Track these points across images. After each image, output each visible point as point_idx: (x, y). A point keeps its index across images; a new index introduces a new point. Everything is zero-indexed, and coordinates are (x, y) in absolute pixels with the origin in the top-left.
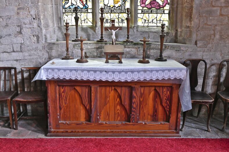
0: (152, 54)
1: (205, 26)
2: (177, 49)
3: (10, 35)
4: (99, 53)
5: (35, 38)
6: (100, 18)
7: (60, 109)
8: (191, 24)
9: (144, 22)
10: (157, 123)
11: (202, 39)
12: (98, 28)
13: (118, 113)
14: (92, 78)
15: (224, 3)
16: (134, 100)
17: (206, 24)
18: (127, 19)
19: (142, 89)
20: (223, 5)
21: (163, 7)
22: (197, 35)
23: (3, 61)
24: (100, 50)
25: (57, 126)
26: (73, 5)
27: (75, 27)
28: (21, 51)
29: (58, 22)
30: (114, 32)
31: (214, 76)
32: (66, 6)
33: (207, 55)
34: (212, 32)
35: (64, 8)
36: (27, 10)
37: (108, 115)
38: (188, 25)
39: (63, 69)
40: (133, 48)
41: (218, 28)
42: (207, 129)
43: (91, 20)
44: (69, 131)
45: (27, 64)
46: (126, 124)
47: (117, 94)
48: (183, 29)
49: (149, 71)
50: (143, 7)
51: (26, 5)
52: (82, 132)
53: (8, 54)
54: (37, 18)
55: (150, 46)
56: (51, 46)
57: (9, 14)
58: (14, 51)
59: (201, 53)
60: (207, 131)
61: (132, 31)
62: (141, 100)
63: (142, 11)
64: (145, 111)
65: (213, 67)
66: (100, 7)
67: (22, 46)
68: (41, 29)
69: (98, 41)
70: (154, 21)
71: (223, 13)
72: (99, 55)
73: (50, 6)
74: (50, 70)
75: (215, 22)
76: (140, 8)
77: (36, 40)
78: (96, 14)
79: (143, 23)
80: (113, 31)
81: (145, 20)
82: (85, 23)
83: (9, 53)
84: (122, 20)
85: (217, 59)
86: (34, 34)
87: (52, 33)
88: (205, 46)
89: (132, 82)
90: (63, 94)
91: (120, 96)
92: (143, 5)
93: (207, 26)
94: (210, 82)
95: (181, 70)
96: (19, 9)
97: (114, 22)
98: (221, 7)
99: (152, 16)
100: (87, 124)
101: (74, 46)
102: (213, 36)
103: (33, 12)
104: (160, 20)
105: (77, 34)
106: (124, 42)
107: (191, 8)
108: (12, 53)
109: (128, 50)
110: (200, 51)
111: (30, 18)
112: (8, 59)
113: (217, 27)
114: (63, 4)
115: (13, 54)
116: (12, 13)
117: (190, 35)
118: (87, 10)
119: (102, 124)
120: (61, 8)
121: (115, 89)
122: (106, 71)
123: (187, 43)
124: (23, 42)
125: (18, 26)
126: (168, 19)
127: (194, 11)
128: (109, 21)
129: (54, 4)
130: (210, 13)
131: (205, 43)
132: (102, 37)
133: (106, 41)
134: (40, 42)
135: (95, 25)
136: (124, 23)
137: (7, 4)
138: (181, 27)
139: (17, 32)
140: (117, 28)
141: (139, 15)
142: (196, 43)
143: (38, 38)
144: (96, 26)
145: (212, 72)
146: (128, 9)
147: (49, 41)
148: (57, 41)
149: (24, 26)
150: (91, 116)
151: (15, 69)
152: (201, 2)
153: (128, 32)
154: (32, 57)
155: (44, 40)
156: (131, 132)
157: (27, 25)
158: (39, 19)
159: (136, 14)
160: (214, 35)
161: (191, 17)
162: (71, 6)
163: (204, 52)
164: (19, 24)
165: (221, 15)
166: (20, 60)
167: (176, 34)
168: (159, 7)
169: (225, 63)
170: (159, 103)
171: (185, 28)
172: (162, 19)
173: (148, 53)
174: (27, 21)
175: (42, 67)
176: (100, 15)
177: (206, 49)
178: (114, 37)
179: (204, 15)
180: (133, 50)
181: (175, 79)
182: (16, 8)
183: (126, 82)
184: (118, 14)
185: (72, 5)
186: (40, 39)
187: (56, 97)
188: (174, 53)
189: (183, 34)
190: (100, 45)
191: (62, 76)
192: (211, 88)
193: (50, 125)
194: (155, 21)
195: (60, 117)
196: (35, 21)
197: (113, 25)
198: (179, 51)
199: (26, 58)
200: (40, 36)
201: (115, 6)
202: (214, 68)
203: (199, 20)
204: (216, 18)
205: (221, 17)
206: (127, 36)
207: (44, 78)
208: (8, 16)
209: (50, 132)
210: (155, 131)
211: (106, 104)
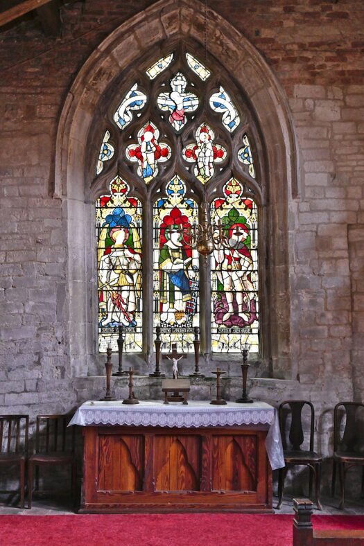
0: (233, 395)
1: (308, 352)
2: (271, 387)
3: (23, 366)
4: (153, 393)
5: (59, 370)
6: (155, 342)
7: (100, 470)
8: (289, 349)
9: (221, 346)
10: (240, 493)
11: (307, 372)
12: (151, 357)
13: (183, 477)
14: (146, 423)
15: (333, 320)
16: (204, 456)
17: (310, 350)
18: (195, 343)
19: (216, 440)
20: (331, 322)
21: (250, 325)
22: (298, 365)
23: (8, 406)
24: (155, 388)
25: (94, 497)
26: (115, 321)
27: (117, 354)
28: (37, 391)
29: (91, 347)
30: (175, 362)
31: (331, 429)
32: (104, 323)
33: (316, 396)
34: (321, 361)
35: (100, 326)
36: (52, 330)
37: (168, 480)
38: (285, 351)
39: (107, 411)
40: (205, 385)
41: (328, 355)
42: (316, 507)
43: (140, 344)
44: (111, 504)
45: (43, 411)
46: (193, 494)
47: (181, 448)
48: (279, 356)
49: (224, 412)
50: (219, 324)
51: (51, 323)
52: (130, 507)
53: (16, 395)
54: (63, 341)
55: (230, 381)
56: (81, 382)
57: (24, 337)
58: (26, 391)
59: (307, 392)
60: (318, 509)
61: (203, 360)
62: (215, 456)
63: (218, 331)
64: (221, 474)
65: (327, 414)
66: (155, 325)
67: (39, 383)
68: (69, 357)
69: (151, 376)
70: (236, 345)
71: (333, 334)
72: (153, 396)
73: (82, 324)
74: (89, 412)
75: (322, 347)
76: (215, 325)
77: (60, 374)
78: (148, 335)
79: (220, 348)
80: (174, 359)
81: (223, 344)
82: (130, 348)
83: (18, 393)
84: (188, 344)
85: (332, 402)
86: (58, 364)
87: (82, 364)
88: (312, 381)
89: (202, 429)
90: (104, 448)
91: (184, 452)
92: (219, 322)
93: (312, 353)
94: (326, 438)
95: (266, 411)
96: (39, 329)
97: (176, 348)
98: (329, 326)
99: (234, 338)
100: (138, 494)
101: (116, 383)
102: (321, 367)
103: (59, 334)
104: (246, 344)
105: (120, 365)
106: (191, 376)
107: (288, 326)
108: (23, 394)
109: (196, 388)
110: (305, 390)
111: (54, 341)
112: (15, 403)
113: (326, 354)
114: (100, 320)
115: (25, 395)
116: (30, 335)
117: (290, 367)
118: (135, 330)
119: (158, 494)
120: (97, 326)
121: (177, 440)
122: (165, 413)
123: (286, 377)
124: (40, 377)
125: (36, 354)
126: (258, 343)
127: (292, 331)
128: (168, 345)
129: (87, 320)
130: (314, 334)
131: (312, 377)
132: (157, 370)
133: (163, 375)
134: (66, 377)
135: (146, 352)
136: (191, 347)
137: (24, 323)
138: (277, 353)
139: (34, 362)
140: (180, 355)
141: (213, 337)
142: (298, 378)
143: (63, 370)
144: (148, 353)
145: (326, 422)
146: (196, 328)
147: (77, 376)
148: (88, 375)
149: (45, 353)
150: (144, 480)
151: (27, 417)
152: (300, 318)
153: (197, 362)
154: (52, 400)
155: (72, 374)
156: (201, 506)
157: (49, 353)
158: (67, 343)
159: (209, 334)
160: (324, 364)
161: (288, 341)
162: (111, 324)
163: (310, 391)
164: (38, 351)
165: (330, 336)
166: (34, 404)
167: (271, 364)
168: (243, 324)
169: (342, 407)
170: (241, 462)
171: (282, 355)
172: (248, 342)
173: (227, 392)
174: (49, 346)
175: (80, 408)
176: (155, 337)
177: (313, 386)
178: (175, 368)
179: (306, 336)
180: (204, 387)
181: (260, 424)
182: (36, 328)
183: (193, 428)
184: (181, 335)
185: (113, 321)
186: (66, 373)
187: (95, 452)
188: (266, 393)
189: (279, 365)
190: (155, 380)
191: (107, 420)
192: (329, 448)
193: (84, 495)
194: (238, 344)
195: (98, 484)
196: (61, 346)
197: (175, 351)
198: (272, 389)
199: (43, 401)
200: (66, 367)
201: (177, 324)
202: (329, 416)
203: (300, 344)
204: (324, 341)
205: (330, 340)
206: (195, 368)
207: (83, 423)
208: (23, 339)
209: (84, 507)
210: (237, 504)
211: (164, 462)
